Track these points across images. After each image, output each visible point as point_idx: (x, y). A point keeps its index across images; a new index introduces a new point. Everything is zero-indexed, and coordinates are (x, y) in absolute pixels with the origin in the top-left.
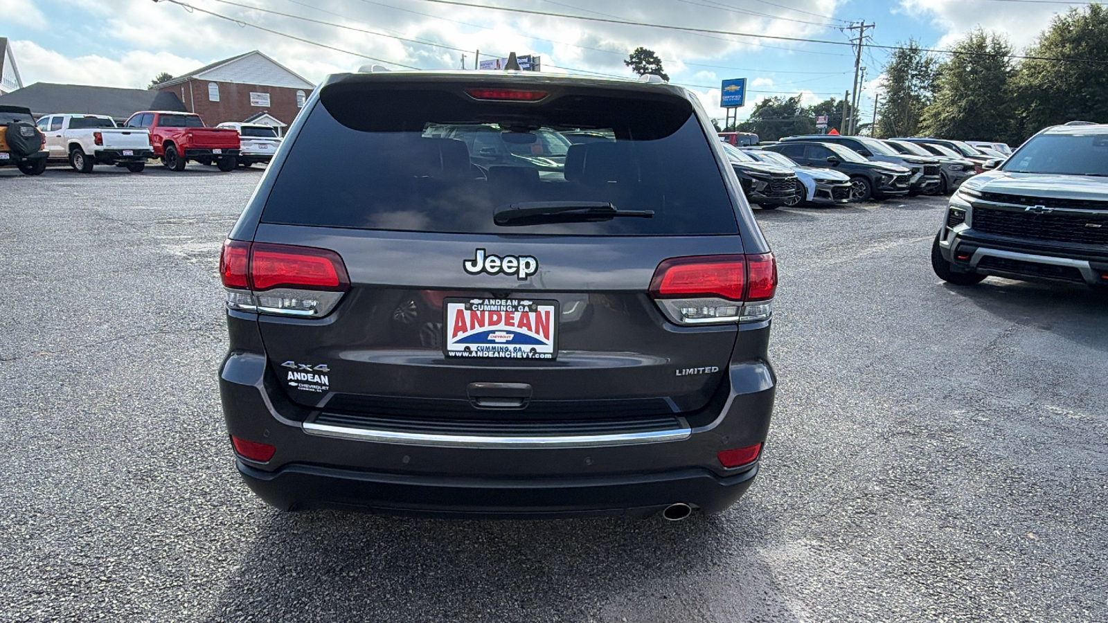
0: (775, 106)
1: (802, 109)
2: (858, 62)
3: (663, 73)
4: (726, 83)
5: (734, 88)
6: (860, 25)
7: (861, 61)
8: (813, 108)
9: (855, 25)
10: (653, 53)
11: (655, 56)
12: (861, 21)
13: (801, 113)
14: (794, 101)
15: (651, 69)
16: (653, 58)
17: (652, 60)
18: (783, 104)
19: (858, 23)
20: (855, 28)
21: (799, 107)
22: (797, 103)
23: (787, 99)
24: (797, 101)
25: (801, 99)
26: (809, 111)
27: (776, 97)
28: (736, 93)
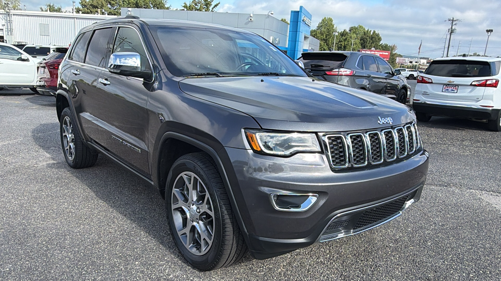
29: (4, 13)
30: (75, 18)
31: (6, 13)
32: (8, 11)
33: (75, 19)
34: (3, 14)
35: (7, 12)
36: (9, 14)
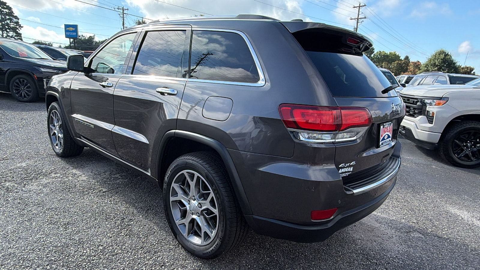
0: (82, 39)
1: (96, 42)
2: (123, 24)
3: (15, 15)
4: (67, 26)
5: (71, 29)
6: (122, 8)
7: (124, 24)
8: (101, 42)
9: (120, 8)
10: (6, 3)
11: (7, 5)
12: (122, 7)
13: (95, 44)
14: (92, 38)
15: (6, 12)
16: (6, 6)
17: (5, 7)
18: (87, 38)
19: (121, 7)
20: (120, 9)
21: (94, 41)
22: (93, 39)
23: (88, 36)
24: (93, 38)
25: (95, 37)
26: (99, 43)
27: (82, 35)
28: (73, 31)
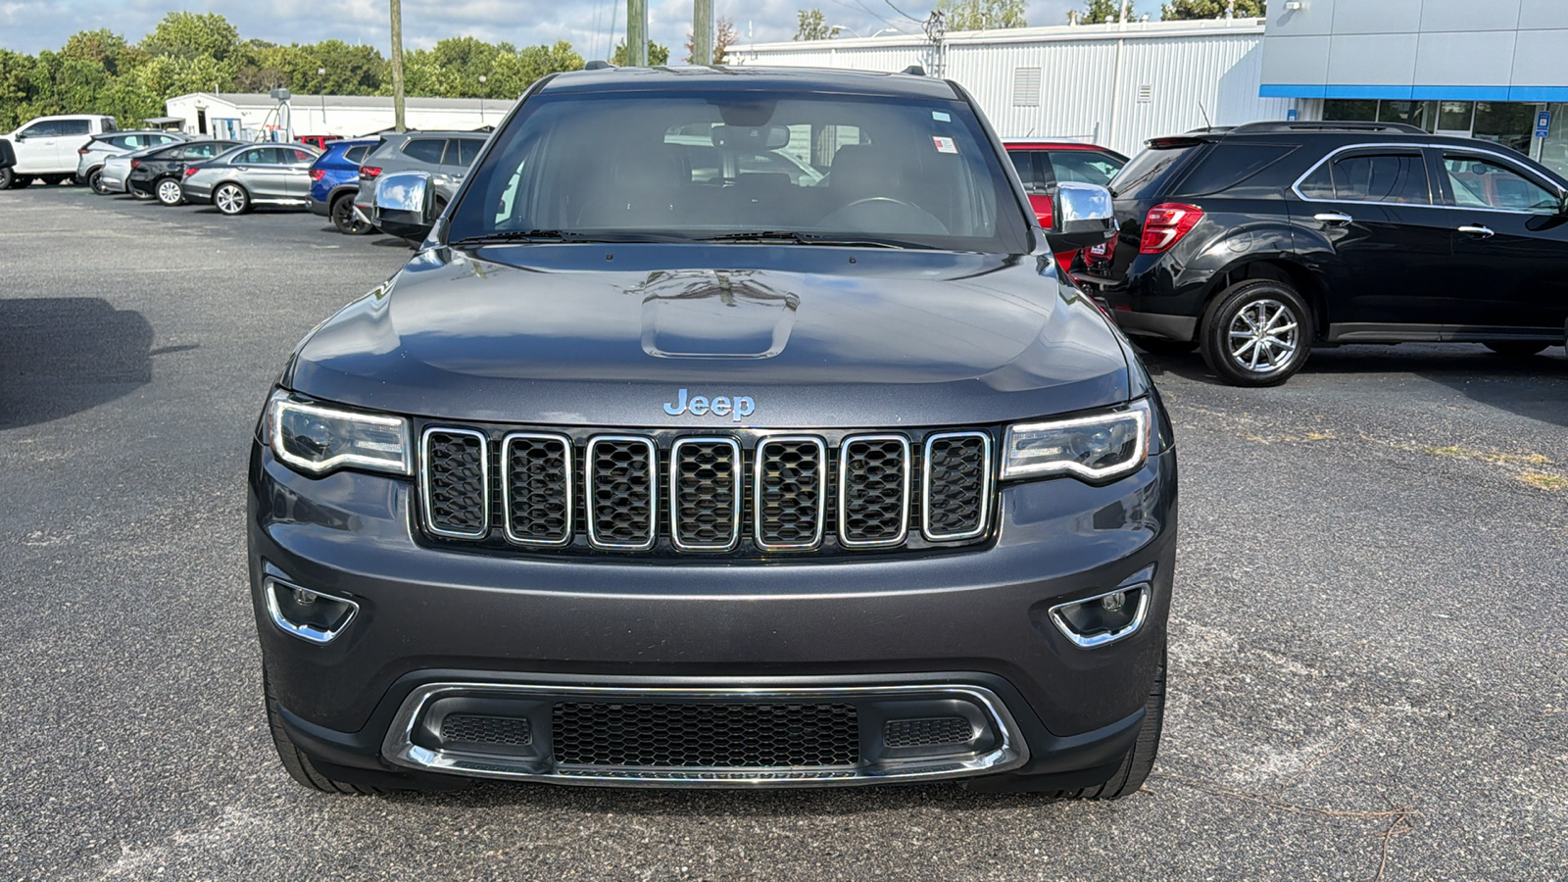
29: (927, 42)
30: (1119, 39)
31: (932, 43)
32: (938, 36)
33: (1121, 42)
34: (926, 46)
35: (935, 40)
36: (939, 47)
